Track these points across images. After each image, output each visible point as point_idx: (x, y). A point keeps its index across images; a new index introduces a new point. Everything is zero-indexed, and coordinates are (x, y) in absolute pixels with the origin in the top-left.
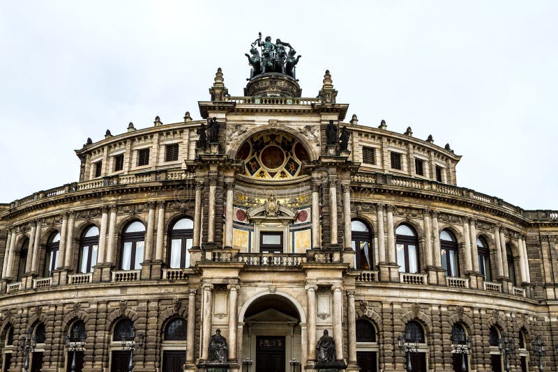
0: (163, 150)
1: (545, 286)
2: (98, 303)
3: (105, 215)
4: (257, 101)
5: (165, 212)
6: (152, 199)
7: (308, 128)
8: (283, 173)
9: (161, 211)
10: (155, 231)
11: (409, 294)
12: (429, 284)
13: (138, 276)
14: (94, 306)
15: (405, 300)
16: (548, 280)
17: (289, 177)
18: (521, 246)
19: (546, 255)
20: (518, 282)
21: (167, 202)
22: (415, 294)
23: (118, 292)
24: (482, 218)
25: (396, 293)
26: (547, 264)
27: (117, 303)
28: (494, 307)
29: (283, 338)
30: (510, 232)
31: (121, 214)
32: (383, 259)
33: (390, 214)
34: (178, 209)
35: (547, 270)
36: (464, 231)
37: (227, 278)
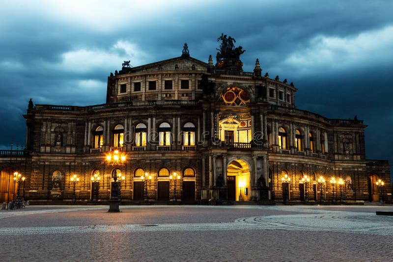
0: (164, 83)
1: (335, 154)
2: (150, 160)
3: (149, 119)
4: (228, 73)
5: (181, 119)
6: (174, 113)
7: (250, 87)
8: (233, 103)
9: (179, 119)
10: (176, 128)
11: (284, 158)
12: (291, 154)
13: (170, 148)
14: (148, 161)
15: (282, 161)
16: (336, 151)
17: (237, 106)
18: (326, 135)
19: (335, 140)
20: (323, 152)
21: (182, 115)
22: (286, 158)
23: (161, 155)
24: (312, 124)
25: (279, 158)
26: (336, 144)
27: (160, 160)
28: (315, 164)
29: (234, 177)
30: (321, 130)
31: (158, 119)
32: (274, 143)
33: (277, 123)
34: (186, 118)
35: (336, 147)
36: (305, 130)
37: (223, 153)
